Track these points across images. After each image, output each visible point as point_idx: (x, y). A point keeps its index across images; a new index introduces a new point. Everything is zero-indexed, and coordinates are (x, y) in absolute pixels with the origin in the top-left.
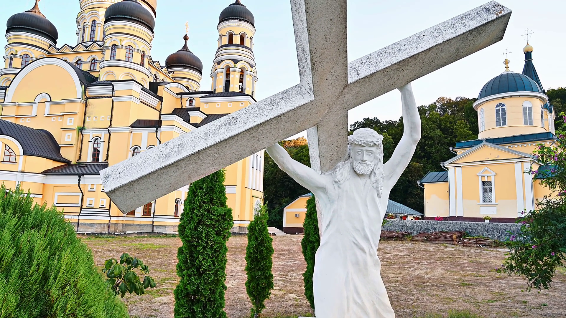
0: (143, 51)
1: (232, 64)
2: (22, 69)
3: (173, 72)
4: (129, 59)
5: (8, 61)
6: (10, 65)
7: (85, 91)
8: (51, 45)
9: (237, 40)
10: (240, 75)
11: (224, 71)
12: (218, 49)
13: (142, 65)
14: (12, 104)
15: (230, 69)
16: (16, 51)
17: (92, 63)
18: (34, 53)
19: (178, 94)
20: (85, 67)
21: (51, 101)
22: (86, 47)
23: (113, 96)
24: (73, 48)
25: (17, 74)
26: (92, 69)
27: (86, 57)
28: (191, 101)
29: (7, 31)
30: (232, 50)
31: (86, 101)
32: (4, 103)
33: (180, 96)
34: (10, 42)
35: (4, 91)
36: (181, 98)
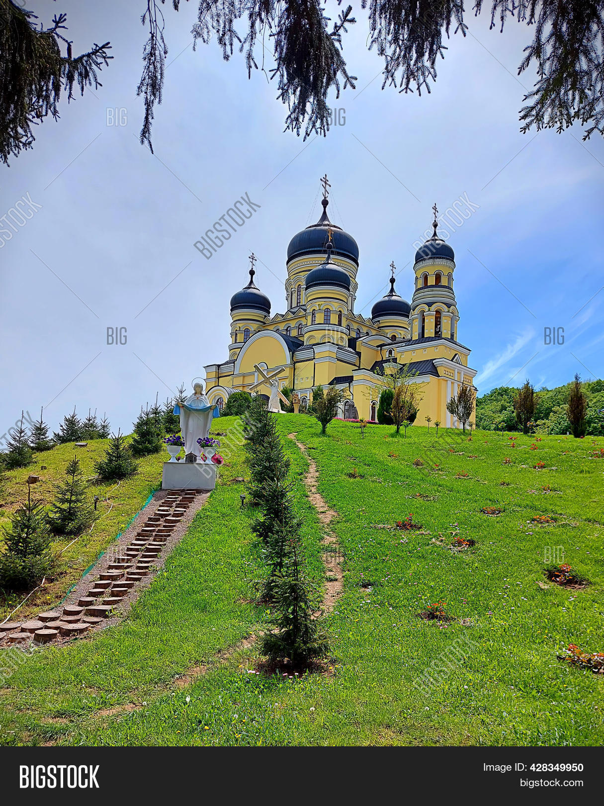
0: (340, 311)
1: (427, 308)
2: (245, 343)
3: (379, 321)
4: (327, 321)
5: (234, 337)
6: (236, 340)
7: (293, 356)
8: (265, 316)
9: (431, 281)
10: (436, 318)
11: (419, 316)
12: (415, 292)
13: (340, 324)
14: (239, 375)
15: (425, 313)
16: (239, 327)
17: (299, 328)
18: (253, 326)
19: (378, 347)
20: (294, 333)
21: (268, 369)
22: (294, 313)
23: (314, 358)
24: (283, 316)
25: (241, 348)
26: (300, 334)
27: (293, 324)
28: (390, 352)
29: (232, 310)
30: (427, 292)
31: (294, 366)
32: (233, 374)
33: (380, 348)
34: (235, 319)
35: (233, 364)
36: (381, 350)
